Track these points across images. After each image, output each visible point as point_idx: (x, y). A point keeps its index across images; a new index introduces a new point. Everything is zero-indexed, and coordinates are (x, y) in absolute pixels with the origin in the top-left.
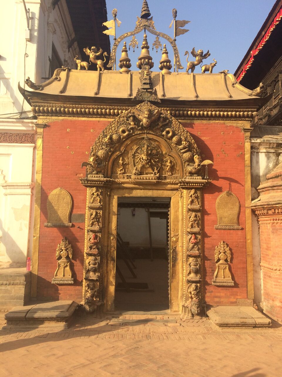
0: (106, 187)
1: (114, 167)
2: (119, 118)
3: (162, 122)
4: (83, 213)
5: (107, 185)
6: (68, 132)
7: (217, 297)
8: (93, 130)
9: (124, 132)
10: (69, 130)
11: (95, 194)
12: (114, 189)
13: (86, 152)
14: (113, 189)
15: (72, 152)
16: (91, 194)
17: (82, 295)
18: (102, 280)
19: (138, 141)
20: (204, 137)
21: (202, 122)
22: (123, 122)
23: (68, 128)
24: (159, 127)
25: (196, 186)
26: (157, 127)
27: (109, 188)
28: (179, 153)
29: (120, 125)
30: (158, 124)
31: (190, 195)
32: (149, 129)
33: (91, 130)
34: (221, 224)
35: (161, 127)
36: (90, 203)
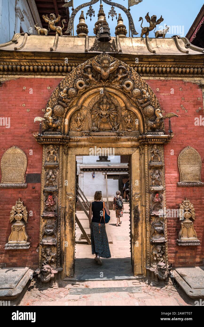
0: (63, 145)
1: (71, 124)
2: (76, 71)
3: (121, 74)
4: (39, 172)
5: (64, 142)
6: (24, 90)
7: (182, 258)
8: (50, 88)
9: (81, 85)
10: (25, 88)
11: (51, 152)
12: (72, 147)
13: (43, 110)
14: (70, 147)
15: (27, 110)
16: (47, 152)
17: (38, 260)
18: (60, 244)
19: (95, 95)
20: (163, 93)
21: (160, 78)
22: (80, 75)
23: (24, 86)
24: (118, 79)
25: (158, 141)
26: (116, 80)
27: (67, 146)
28: (140, 108)
29: (77, 78)
30: (117, 77)
31: (152, 152)
32: (108, 81)
33: (48, 87)
34: (184, 181)
35: (120, 79)
36: (46, 161)
